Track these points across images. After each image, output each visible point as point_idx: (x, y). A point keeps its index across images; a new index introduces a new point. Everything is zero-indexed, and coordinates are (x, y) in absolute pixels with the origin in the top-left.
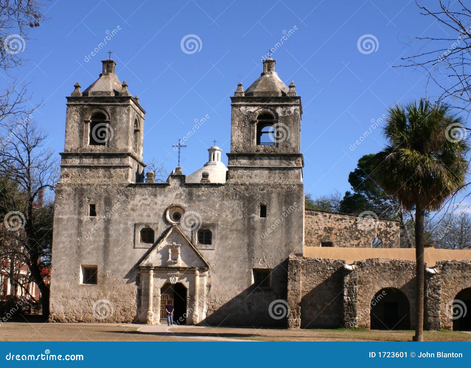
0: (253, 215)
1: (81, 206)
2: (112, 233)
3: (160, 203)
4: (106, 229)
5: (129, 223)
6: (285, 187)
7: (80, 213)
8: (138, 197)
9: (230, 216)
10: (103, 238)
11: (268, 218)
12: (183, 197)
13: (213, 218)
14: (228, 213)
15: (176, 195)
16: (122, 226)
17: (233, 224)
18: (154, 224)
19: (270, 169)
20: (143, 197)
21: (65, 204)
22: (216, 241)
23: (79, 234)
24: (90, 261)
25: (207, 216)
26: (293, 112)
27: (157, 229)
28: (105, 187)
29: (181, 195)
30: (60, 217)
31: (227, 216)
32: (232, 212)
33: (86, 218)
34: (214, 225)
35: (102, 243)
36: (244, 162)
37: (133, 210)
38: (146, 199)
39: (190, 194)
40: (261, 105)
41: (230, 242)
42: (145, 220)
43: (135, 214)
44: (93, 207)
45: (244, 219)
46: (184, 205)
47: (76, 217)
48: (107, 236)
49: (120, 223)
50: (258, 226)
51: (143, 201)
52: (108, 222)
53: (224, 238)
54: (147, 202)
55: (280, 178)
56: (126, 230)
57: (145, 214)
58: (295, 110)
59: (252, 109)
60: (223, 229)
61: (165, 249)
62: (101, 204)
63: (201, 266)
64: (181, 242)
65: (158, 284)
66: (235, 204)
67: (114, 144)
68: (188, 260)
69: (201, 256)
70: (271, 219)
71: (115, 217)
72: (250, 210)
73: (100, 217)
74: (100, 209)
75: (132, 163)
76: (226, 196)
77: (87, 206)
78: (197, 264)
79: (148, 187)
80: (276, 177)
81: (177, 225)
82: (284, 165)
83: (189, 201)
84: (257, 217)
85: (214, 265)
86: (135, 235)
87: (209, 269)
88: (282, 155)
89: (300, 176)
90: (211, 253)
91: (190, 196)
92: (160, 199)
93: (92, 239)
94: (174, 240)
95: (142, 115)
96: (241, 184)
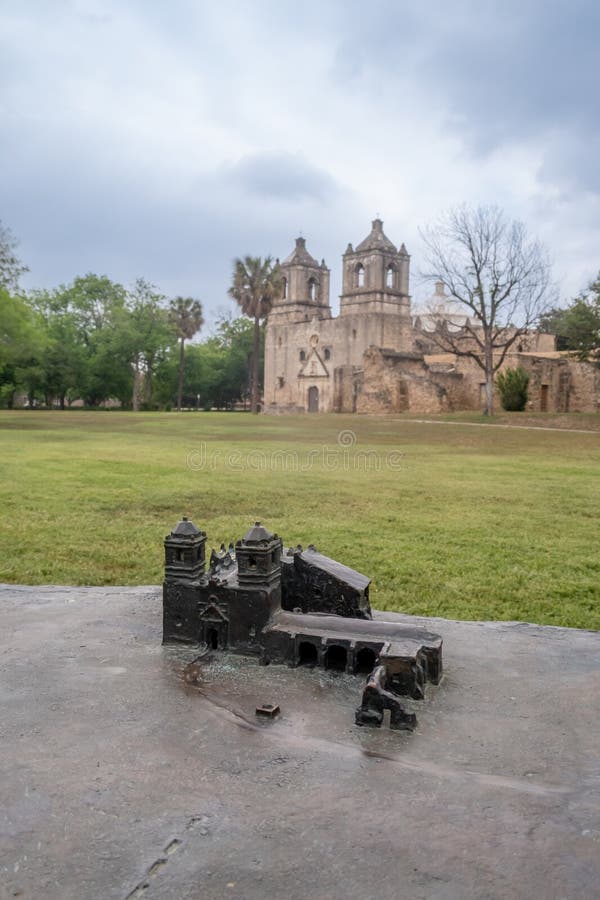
0: (350, 337)
1: (275, 339)
2: (288, 356)
3: (308, 334)
4: (286, 354)
5: (295, 348)
7: (275, 344)
8: (299, 331)
9: (339, 340)
10: (284, 359)
12: (318, 329)
13: (331, 341)
14: (338, 338)
15: (315, 328)
16: (292, 350)
17: (340, 345)
18: (306, 348)
19: (359, 304)
21: (269, 339)
22: (332, 357)
24: (280, 374)
25: (328, 340)
27: (307, 351)
29: (317, 327)
31: (337, 340)
32: (340, 337)
33: (277, 347)
34: (331, 347)
35: (284, 362)
36: (347, 300)
37: (297, 340)
38: (302, 332)
39: (321, 325)
40: (357, 258)
41: (339, 357)
42: (302, 346)
43: (297, 343)
44: (280, 339)
45: (345, 341)
46: (318, 334)
47: (274, 346)
48: (286, 358)
50: (352, 345)
52: (286, 348)
53: (336, 355)
54: (302, 334)
55: (365, 310)
56: (294, 353)
57: (302, 342)
58: (373, 259)
59: (352, 262)
60: (336, 349)
61: (310, 364)
62: (283, 337)
63: (325, 374)
64: (317, 360)
65: (307, 387)
66: (341, 330)
67: (290, 296)
68: (320, 371)
69: (325, 368)
70: (358, 340)
71: (289, 345)
72: (348, 335)
73: (283, 346)
74: (283, 341)
75: (302, 308)
76: (337, 326)
77: (278, 339)
78: (323, 373)
79: (303, 324)
80: (363, 310)
81: (314, 348)
82: (365, 300)
83: (321, 331)
84: (351, 339)
85: (331, 373)
86: (298, 357)
87: (328, 376)
88: (364, 293)
89: (374, 307)
90: (330, 365)
91: (321, 328)
92: (308, 332)
93: (280, 360)
94: (314, 358)
95: (325, 272)
96: (346, 316)
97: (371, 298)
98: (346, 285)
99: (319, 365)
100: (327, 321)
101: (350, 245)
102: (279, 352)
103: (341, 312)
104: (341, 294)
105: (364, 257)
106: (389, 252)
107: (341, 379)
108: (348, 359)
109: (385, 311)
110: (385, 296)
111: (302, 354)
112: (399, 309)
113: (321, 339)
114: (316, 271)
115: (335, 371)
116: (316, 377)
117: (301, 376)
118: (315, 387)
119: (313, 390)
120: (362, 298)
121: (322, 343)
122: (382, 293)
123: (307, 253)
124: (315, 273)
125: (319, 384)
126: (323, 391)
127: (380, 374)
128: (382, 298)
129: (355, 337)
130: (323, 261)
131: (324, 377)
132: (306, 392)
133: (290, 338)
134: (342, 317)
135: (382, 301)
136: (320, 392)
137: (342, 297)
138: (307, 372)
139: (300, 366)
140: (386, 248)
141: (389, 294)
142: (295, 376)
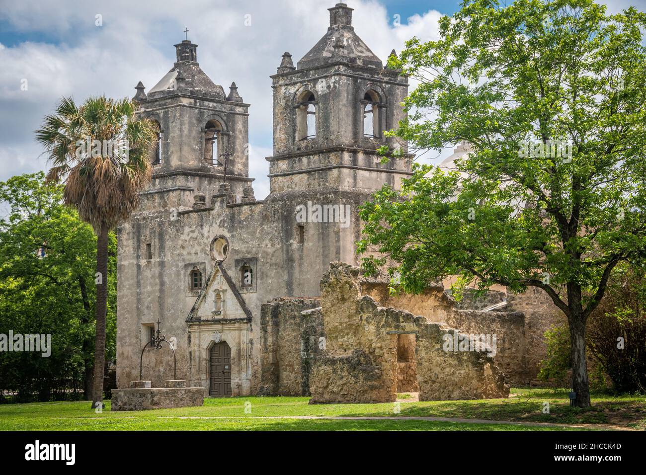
0: (291, 241)
1: (139, 247)
2: (166, 279)
3: (206, 234)
4: (161, 275)
5: (180, 264)
6: (322, 198)
7: (138, 257)
8: (187, 229)
9: (269, 246)
10: (158, 287)
11: (305, 244)
12: (226, 225)
13: (254, 249)
14: (267, 241)
15: (220, 222)
16: (174, 269)
17: (273, 255)
18: (202, 263)
19: (309, 172)
20: (191, 229)
21: (126, 246)
22: (257, 281)
23: (138, 284)
24: (149, 319)
25: (248, 247)
26: (332, 85)
27: (204, 269)
28: (158, 220)
29: (224, 221)
30: (122, 263)
31: (267, 245)
32: (271, 240)
33: (143, 262)
34: (254, 260)
35: (158, 294)
36: (283, 165)
37: (183, 247)
38: (193, 232)
39: (232, 218)
40: (301, 82)
41: (270, 281)
42: (194, 259)
43: (185, 253)
44: (149, 245)
45: (282, 247)
46: (228, 235)
47: (135, 262)
48: (162, 284)
49: (172, 265)
50: (296, 256)
51: (191, 234)
52: (162, 264)
53: (264, 275)
54: (195, 235)
55: (319, 185)
56: (178, 274)
57: (193, 252)
58: (334, 83)
59: (293, 90)
60: (264, 264)
61: (211, 297)
62: (155, 242)
63: (244, 316)
64: (226, 286)
65: (205, 344)
66: (274, 228)
67: (167, 160)
68: (233, 309)
69: (242, 303)
70: (309, 245)
71: (168, 258)
72: (288, 235)
73: (155, 260)
74: (155, 250)
75: (192, 183)
76: (265, 218)
77: (144, 247)
78: (240, 314)
79: (194, 215)
80: (315, 185)
81: (220, 263)
82: (322, 166)
83: (232, 229)
84: (295, 243)
85: (256, 314)
86: (185, 281)
87: (249, 320)
88: (320, 152)
89: (339, 180)
90: (253, 298)
91: (233, 222)
92: (206, 229)
93: (150, 289)
94: (219, 283)
95: (239, 110)
96: (282, 199)
97: (333, 159)
98: (281, 135)
99: (230, 296)
100: (246, 208)
101: (287, 56)
102: (148, 274)
103: (272, 191)
104: (272, 155)
105: (315, 81)
106: (364, 69)
107: (276, 325)
108: (289, 285)
109: (362, 187)
110: (361, 157)
111: (196, 275)
112: (390, 181)
113: (235, 245)
114: (218, 107)
115: (264, 309)
116: (225, 321)
117: (193, 321)
118: (223, 343)
119: (219, 349)
120: (316, 161)
121: (236, 252)
122: (354, 152)
123: (200, 72)
124: (216, 113)
125: (231, 337)
126: (239, 351)
127: (356, 320)
128: (355, 161)
129: (302, 241)
130: (233, 88)
131: (241, 320)
132: (204, 355)
133: (168, 244)
134: (274, 201)
135: (354, 167)
136: (233, 353)
137: (273, 160)
138: (206, 311)
139: (191, 301)
140: (359, 62)
141: (369, 153)
142: (181, 322)
